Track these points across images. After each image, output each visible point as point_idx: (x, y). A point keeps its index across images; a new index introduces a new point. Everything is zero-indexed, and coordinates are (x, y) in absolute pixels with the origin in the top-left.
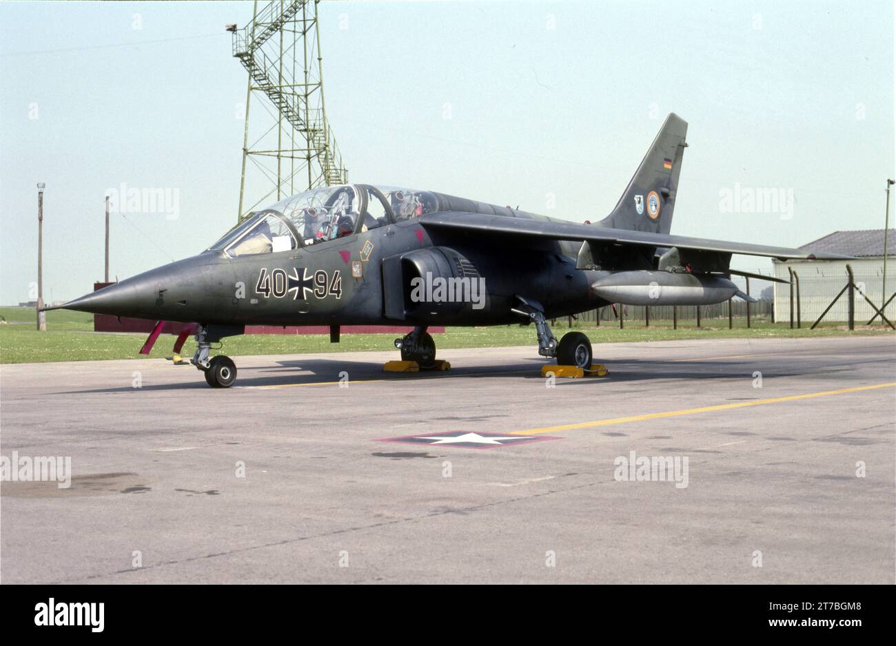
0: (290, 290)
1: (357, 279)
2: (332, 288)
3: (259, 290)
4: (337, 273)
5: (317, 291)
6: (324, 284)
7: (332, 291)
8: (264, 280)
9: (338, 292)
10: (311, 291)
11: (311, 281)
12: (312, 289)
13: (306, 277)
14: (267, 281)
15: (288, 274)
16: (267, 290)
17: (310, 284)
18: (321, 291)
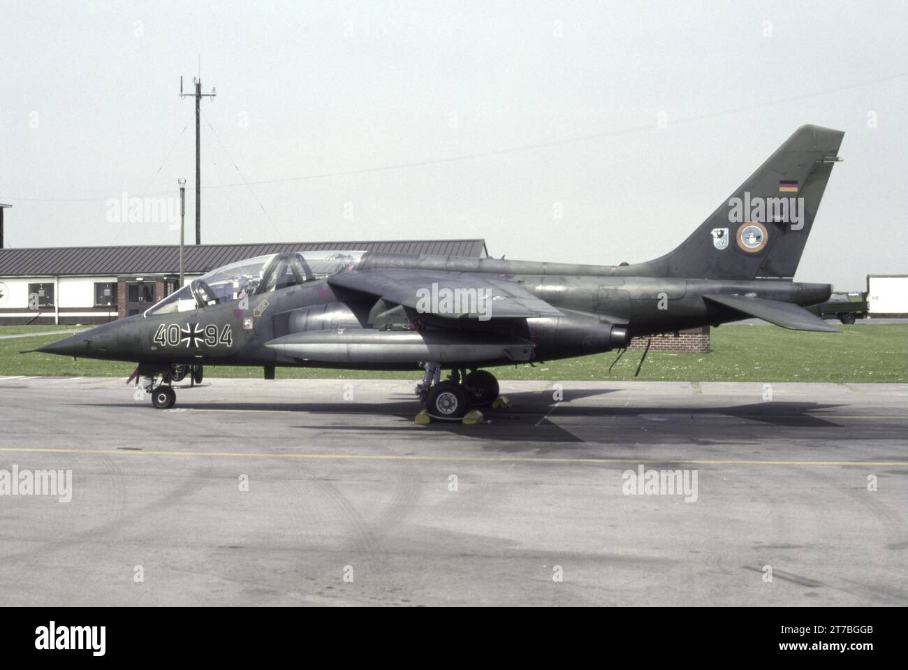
0: (183, 340)
1: (248, 331)
2: (222, 338)
3: (156, 340)
4: (227, 327)
5: (207, 341)
6: (215, 335)
7: (222, 341)
8: (161, 332)
9: (229, 341)
10: (202, 341)
11: (202, 333)
12: (202, 339)
13: (197, 330)
14: (163, 334)
15: (181, 328)
16: (163, 340)
17: (201, 335)
18: (212, 340)
